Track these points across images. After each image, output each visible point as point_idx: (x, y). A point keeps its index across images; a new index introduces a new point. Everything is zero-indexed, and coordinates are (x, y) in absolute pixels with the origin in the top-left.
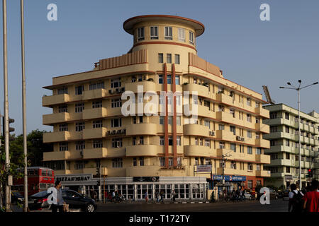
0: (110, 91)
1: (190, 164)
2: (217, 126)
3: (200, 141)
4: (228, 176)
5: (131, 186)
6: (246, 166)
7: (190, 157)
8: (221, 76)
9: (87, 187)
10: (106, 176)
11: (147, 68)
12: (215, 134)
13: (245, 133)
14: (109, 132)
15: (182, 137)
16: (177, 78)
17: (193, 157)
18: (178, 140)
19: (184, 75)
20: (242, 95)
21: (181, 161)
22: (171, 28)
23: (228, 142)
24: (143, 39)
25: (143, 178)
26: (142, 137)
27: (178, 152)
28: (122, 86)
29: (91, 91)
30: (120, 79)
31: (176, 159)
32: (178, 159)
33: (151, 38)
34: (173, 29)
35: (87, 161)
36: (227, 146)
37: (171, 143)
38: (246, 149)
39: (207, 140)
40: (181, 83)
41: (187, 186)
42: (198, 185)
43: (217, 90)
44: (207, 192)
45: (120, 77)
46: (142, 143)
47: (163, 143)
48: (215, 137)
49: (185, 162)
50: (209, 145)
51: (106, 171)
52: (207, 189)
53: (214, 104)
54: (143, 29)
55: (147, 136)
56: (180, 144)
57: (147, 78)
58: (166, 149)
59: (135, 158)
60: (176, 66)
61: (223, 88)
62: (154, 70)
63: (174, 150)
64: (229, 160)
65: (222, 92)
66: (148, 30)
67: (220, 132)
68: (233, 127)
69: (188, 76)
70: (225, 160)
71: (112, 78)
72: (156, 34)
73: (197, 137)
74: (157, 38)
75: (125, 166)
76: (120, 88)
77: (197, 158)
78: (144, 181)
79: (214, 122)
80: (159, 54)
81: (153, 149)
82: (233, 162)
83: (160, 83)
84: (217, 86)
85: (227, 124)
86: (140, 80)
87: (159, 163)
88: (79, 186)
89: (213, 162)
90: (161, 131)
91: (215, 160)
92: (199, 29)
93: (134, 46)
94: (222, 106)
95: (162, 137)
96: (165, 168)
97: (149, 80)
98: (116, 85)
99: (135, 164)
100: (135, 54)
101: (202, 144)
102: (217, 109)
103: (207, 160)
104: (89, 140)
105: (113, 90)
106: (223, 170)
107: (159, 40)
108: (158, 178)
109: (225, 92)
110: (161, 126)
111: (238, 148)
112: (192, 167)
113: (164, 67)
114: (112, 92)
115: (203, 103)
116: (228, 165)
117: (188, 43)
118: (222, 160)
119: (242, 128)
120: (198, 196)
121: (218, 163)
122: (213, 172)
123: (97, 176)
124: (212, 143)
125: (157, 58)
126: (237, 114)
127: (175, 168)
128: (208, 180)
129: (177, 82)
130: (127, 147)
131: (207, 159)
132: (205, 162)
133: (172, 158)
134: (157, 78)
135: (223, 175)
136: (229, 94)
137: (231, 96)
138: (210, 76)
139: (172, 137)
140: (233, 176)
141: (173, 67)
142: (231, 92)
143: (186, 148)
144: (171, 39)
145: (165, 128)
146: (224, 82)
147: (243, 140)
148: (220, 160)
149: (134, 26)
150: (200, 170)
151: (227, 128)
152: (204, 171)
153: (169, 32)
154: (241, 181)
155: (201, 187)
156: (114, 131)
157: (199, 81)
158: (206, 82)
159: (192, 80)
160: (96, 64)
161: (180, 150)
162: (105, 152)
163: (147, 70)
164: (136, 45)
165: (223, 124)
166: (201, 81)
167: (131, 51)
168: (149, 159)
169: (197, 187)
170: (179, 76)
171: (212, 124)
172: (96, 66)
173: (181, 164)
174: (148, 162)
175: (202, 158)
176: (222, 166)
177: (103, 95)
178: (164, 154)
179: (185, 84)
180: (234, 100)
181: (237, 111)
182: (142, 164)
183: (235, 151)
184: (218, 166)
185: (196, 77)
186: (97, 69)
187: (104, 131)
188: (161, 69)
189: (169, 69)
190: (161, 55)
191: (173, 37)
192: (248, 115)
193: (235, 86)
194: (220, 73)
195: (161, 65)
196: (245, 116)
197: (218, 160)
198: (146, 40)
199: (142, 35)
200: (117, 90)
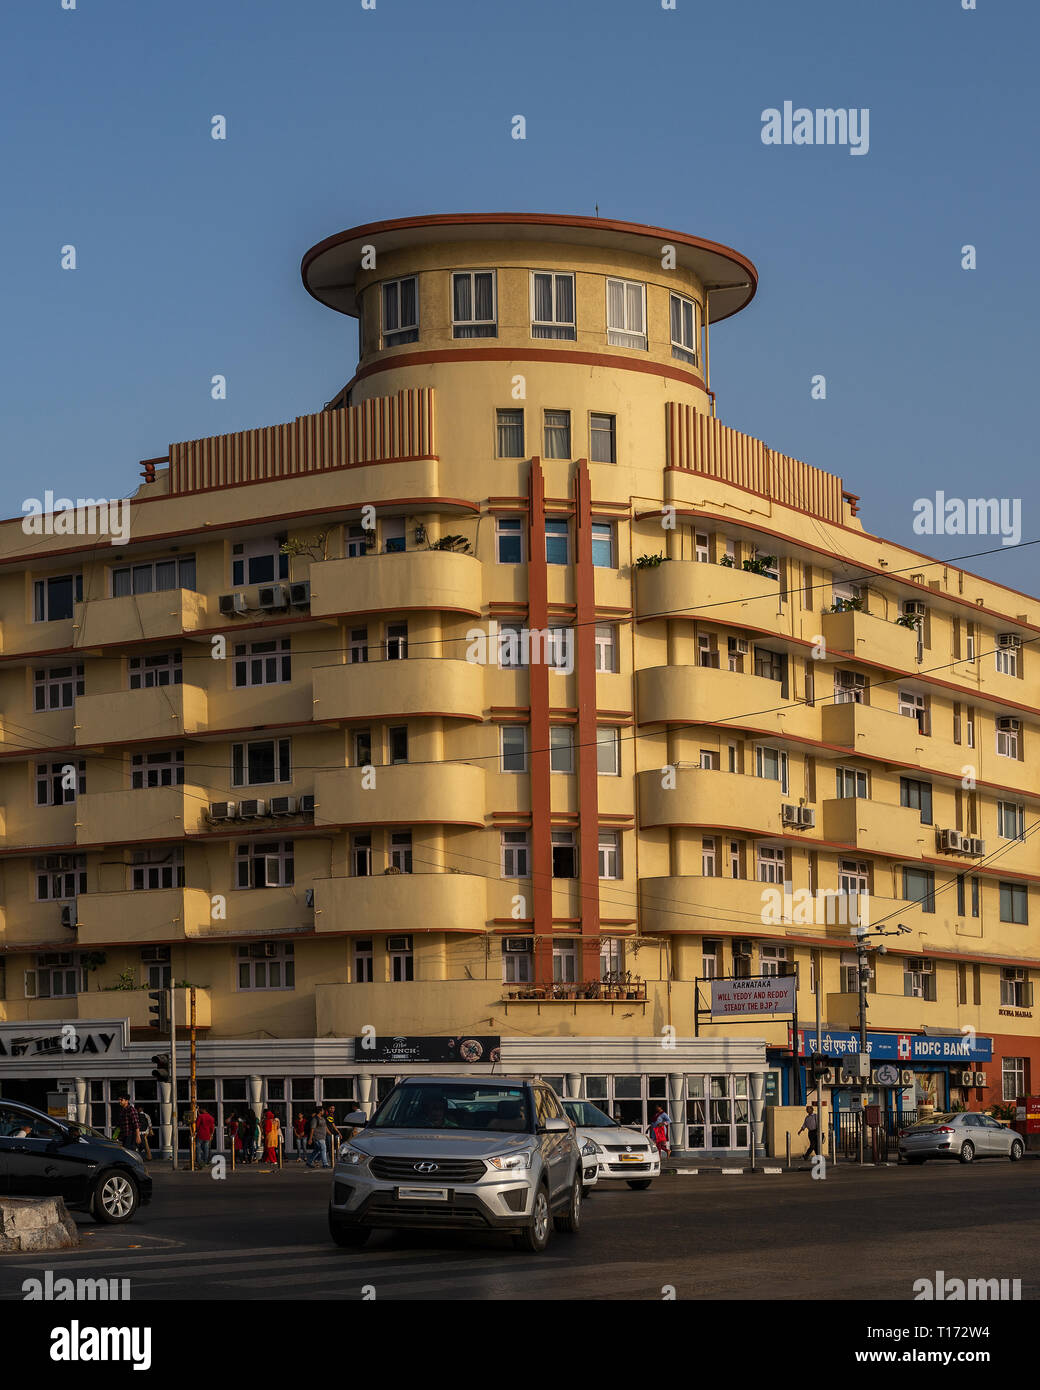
0: (226, 602)
1: (675, 975)
2: (828, 784)
3: (728, 856)
4: (890, 1036)
5: (339, 1086)
6: (991, 984)
7: (675, 940)
8: (854, 522)
9: (96, 1087)
10: (204, 1032)
11: (434, 483)
12: (817, 818)
13: (989, 816)
14: (219, 807)
15: (629, 837)
16: (600, 536)
17: (691, 937)
18: (607, 849)
19: (641, 519)
20: (969, 619)
21: (620, 958)
22: (567, 282)
23: (890, 861)
24: (414, 335)
25: (411, 1042)
26: (406, 836)
27: (605, 912)
28: (294, 578)
29: (124, 603)
30: (282, 538)
31: (595, 946)
32: (607, 949)
33: (458, 332)
34: (581, 284)
35: (98, 957)
36: (883, 879)
37: (565, 864)
38: (991, 898)
39: (768, 852)
40: (626, 558)
41: (657, 1085)
42: (721, 1080)
43: (826, 595)
44: (767, 1117)
45: (280, 529)
46: (405, 864)
47: (519, 866)
48: (816, 832)
49: (646, 964)
50: (784, 878)
51: (202, 1008)
52: (771, 1102)
53: (809, 668)
54: (409, 285)
55: (430, 828)
56: (619, 873)
57: (435, 531)
58: (538, 900)
59: (364, 942)
60: (596, 471)
61: (861, 583)
62: (475, 492)
63: (585, 900)
64: (893, 956)
65: (858, 605)
66: (437, 290)
67: (843, 811)
68: (917, 785)
70: (875, 955)
71: (239, 535)
72: (485, 309)
73: (712, 837)
74: (492, 331)
75: (305, 984)
76: (279, 586)
77: (711, 943)
78: (412, 1059)
79: (811, 761)
80: (501, 412)
81: (467, 894)
82: (921, 966)
83: (504, 558)
84: (825, 571)
85: (886, 767)
86: (396, 546)
87: (500, 968)
88: (52, 1083)
89: (804, 963)
90: (512, 806)
91: (816, 951)
92: (724, 285)
93: (361, 374)
94: (856, 675)
95: (513, 835)
96: (531, 990)
97: (446, 544)
98: (261, 570)
99: (365, 973)
101: (739, 871)
102: (826, 688)
103: (769, 951)
104: (110, 852)
105: (246, 594)
106: (863, 1005)
107: (505, 340)
108: (490, 1046)
109: (875, 603)
110: (511, 781)
111: (946, 894)
112: (683, 994)
113: (531, 476)
114: (240, 603)
115: (748, 659)
116: (890, 978)
117: (660, 355)
118: (854, 951)
119: (973, 796)
120: (721, 1138)
121: (831, 968)
122: (806, 1016)
123: (155, 1031)
124: (800, 865)
125: (486, 433)
126: (941, 717)
127: (589, 994)
128: (774, 1055)
129: (598, 553)
130: (322, 889)
131: (771, 945)
132: (758, 963)
133: (568, 943)
134: (490, 532)
135: (859, 1030)
136: (896, 612)
137: (906, 622)
138: (785, 522)
139: (571, 833)
140: (920, 1035)
141: (578, 478)
142: (909, 606)
143: (651, 893)
144: (570, 334)
145: (535, 790)
146: (866, 553)
147: (976, 848)
148: (842, 953)
150: (728, 1005)
151: (886, 791)
152: (753, 1008)
153: (559, 299)
154: (963, 1064)
155: (736, 1094)
156: (250, 805)
157: (722, 550)
158: (765, 554)
160: (149, 465)
161: (616, 900)
163: (435, 494)
164: (372, 365)
165: (858, 768)
166: (737, 545)
167: (343, 400)
168: (443, 947)
169: (710, 1091)
170: (611, 524)
171: (797, 770)
172: (149, 478)
173: (620, 975)
174: (439, 963)
175: (742, 944)
176: (856, 984)
177: (189, 621)
178: (529, 924)
179: (647, 564)
180: (924, 644)
181: (943, 701)
182: (405, 971)
183: (930, 908)
184: (831, 983)
185: (705, 529)
186: (158, 488)
187: (194, 804)
188: (512, 489)
189: (555, 484)
190: (511, 418)
191: (581, 323)
192: (1004, 723)
193: (932, 573)
194: (847, 507)
195: (511, 467)
196: (987, 730)
197: (830, 951)
198: (431, 342)
199: (409, 315)
200: (267, 596)
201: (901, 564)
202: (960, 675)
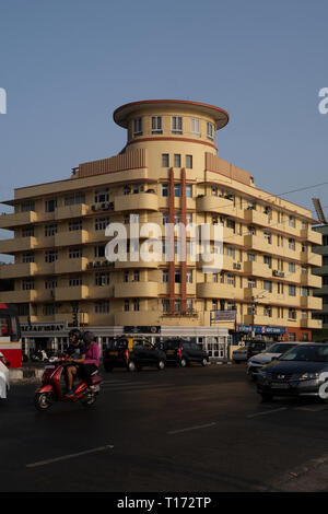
0: (93, 208)
1: (205, 309)
2: (245, 256)
3: (220, 277)
4: (260, 327)
6: (286, 312)
7: (205, 300)
8: (252, 185)
9: (59, 339)
10: (86, 325)
11: (146, 174)
12: (242, 266)
13: (286, 265)
14: (91, 263)
15: (194, 271)
16: (188, 189)
17: (210, 299)
18: (188, 275)
19: (199, 184)
20: (282, 211)
21: (191, 305)
22: (180, 119)
23: (261, 278)
24: (141, 134)
25: (138, 327)
26: (138, 271)
27: (188, 292)
28: (110, 201)
29: (68, 207)
30: (107, 190)
31: (185, 301)
32: (188, 302)
33: (153, 133)
34: (184, 118)
35: (60, 304)
36: (259, 283)
37: (178, 279)
38: (286, 289)
39: (229, 276)
40: (195, 195)
41: (201, 339)
42: (216, 338)
43: (246, 205)
44: (228, 348)
45: (107, 187)
46: (137, 279)
47: (166, 279)
48: (242, 270)
49: (198, 306)
50: (234, 283)
51: (86, 318)
52: (229, 344)
53: (241, 225)
54: (140, 120)
55: (144, 269)
56: (191, 281)
57: (146, 188)
58: (171, 288)
59: (127, 300)
60: (187, 171)
61: (255, 202)
62: (156, 178)
63: (183, 288)
64: (261, 304)
65: (254, 208)
66: (147, 122)
67: (249, 265)
68: (268, 257)
69: (204, 185)
70: (257, 304)
71: (97, 189)
72: (160, 127)
74: (161, 132)
75: (112, 311)
76: (107, 203)
77: (215, 301)
78: (139, 332)
79: (241, 251)
80: (164, 155)
81: (153, 287)
82: (268, 307)
83: (164, 195)
84: (245, 199)
85: (260, 253)
86: (136, 192)
87: (161, 307)
88: (48, 339)
89: (238, 306)
91: (241, 303)
92: (220, 119)
93: (128, 144)
94: (253, 227)
95: (165, 271)
96: (169, 313)
97: (149, 191)
98: (102, 199)
99: (127, 309)
100: (130, 155)
101: (222, 281)
102: (245, 230)
103: (229, 303)
104: (64, 275)
105: (98, 205)
106: (253, 318)
107: (164, 135)
108: (159, 328)
109: (258, 207)
111: (275, 287)
112: (207, 314)
113: (171, 173)
114: (96, 208)
115: (226, 223)
116: (260, 310)
117: (204, 139)
118: (251, 303)
119: (281, 259)
120: (216, 354)
121: (245, 308)
122: (239, 321)
123: (75, 324)
124: (238, 280)
125: (160, 160)
126: (274, 238)
127: (184, 314)
128: (230, 332)
129: (188, 194)
130: (116, 285)
131: (230, 301)
132: (226, 306)
133: (178, 301)
134: (160, 188)
135: (252, 325)
136: (263, 210)
137: (266, 213)
138: (236, 185)
139: (179, 270)
140: (267, 326)
141: (183, 173)
142: (266, 208)
143: (200, 287)
144: (181, 133)
146: (256, 194)
147: (282, 275)
148: (248, 304)
149: (128, 116)
150: (219, 318)
151: (260, 259)
152: (225, 319)
153: (178, 123)
154: (278, 334)
155: (220, 342)
156: (98, 263)
157: (219, 193)
158: (230, 194)
159: (209, 191)
160: (74, 169)
161: (191, 289)
162: (85, 292)
163: (146, 177)
165: (253, 253)
166: (223, 192)
167: (123, 152)
168: (146, 302)
169: (214, 341)
170: (191, 186)
171: (237, 253)
172: (74, 173)
173: (191, 309)
174: (146, 306)
175: (223, 301)
176: (251, 312)
177: (84, 213)
178: (169, 295)
179: (200, 197)
180: (270, 219)
181: (275, 234)
182: (137, 308)
183: (271, 291)
184: (245, 312)
185: (215, 187)
186: (76, 176)
187: (84, 262)
188: (165, 176)
189: (177, 175)
190: (166, 156)
191: (184, 130)
192: (290, 240)
193: (273, 199)
194: (251, 180)
195: (166, 170)
196: (286, 242)
197: (245, 303)
198: (145, 136)
199: (140, 129)
200: (103, 205)
201: (264, 196)
202: (279, 227)
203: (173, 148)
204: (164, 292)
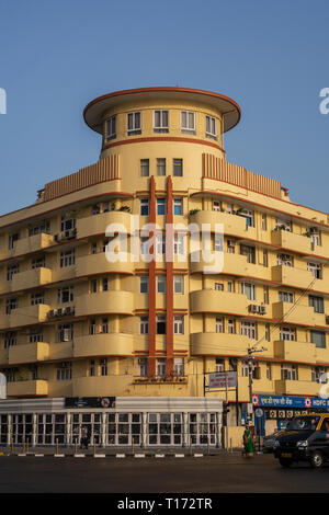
0: (56, 238)
2: (274, 297)
3: (227, 325)
5: (61, 417)
7: (204, 358)
8: (286, 198)
11: (119, 187)
12: (269, 311)
14: (52, 312)
15: (186, 318)
17: (211, 357)
18: (178, 322)
19: (193, 197)
21: (182, 367)
22: (166, 112)
23: (304, 327)
24: (114, 137)
26: (106, 318)
27: (176, 347)
31: (172, 360)
32: (177, 362)
33: (129, 134)
34: (170, 112)
36: (301, 334)
37: (162, 329)
40: (186, 211)
46: (106, 330)
47: (145, 330)
48: (269, 315)
50: (254, 335)
53: (266, 252)
54: (114, 119)
55: (114, 316)
56: (182, 331)
57: (119, 205)
58: (151, 342)
59: (93, 361)
60: (174, 180)
61: (289, 221)
62: (132, 191)
63: (169, 343)
64: (306, 365)
66: (122, 119)
67: (279, 308)
68: (317, 298)
69: (202, 196)
70: (297, 365)
72: (138, 125)
73: (220, 317)
74: (140, 132)
76: (72, 230)
77: (219, 359)
79: (266, 288)
80: (142, 161)
83: (143, 214)
84: (272, 216)
85: (301, 291)
86: (106, 211)
87: (137, 370)
89: (263, 369)
90: (142, 306)
91: (269, 363)
92: (229, 114)
94: (287, 255)
95: (144, 318)
96: (147, 379)
97: (122, 209)
98: (68, 226)
99: (93, 374)
101: (233, 331)
102: (273, 260)
103: (246, 363)
104: (23, 330)
105: (62, 234)
107: (144, 135)
109: (295, 228)
110: (142, 297)
113: (151, 183)
114: (59, 238)
115: (237, 248)
117: (202, 136)
121: (276, 369)
124: (262, 330)
125: (137, 167)
126: (328, 272)
129: (175, 210)
132: (241, 367)
134: (137, 204)
136: (304, 231)
137: (308, 235)
138: (253, 197)
139: (164, 317)
140: (316, 397)
141: (168, 183)
142: (312, 230)
143: (195, 339)
144: (167, 131)
145: (151, 300)
146: (292, 210)
148: (281, 364)
149: (102, 115)
150: (214, 383)
151: (302, 300)
153: (163, 117)
156: (60, 311)
157: (226, 208)
158: (242, 208)
159: (208, 205)
161: (181, 343)
162: (43, 351)
163: (119, 190)
164: (105, 148)
165: (289, 291)
166: (232, 206)
168: (117, 362)
171: (260, 292)
172: (39, 196)
173: (182, 373)
174: (116, 368)
175: (234, 360)
177: (45, 245)
178: (147, 352)
179: (194, 213)
182: (104, 372)
184: (277, 376)
185: (218, 200)
186: (41, 200)
187: (43, 311)
188: (145, 188)
189: (160, 185)
190: (146, 162)
191: (171, 127)
193: (321, 217)
194: (283, 192)
195: (145, 179)
197: (276, 363)
198: (120, 138)
199: (114, 131)
200: (67, 234)
203: (154, 151)
204: (142, 347)
